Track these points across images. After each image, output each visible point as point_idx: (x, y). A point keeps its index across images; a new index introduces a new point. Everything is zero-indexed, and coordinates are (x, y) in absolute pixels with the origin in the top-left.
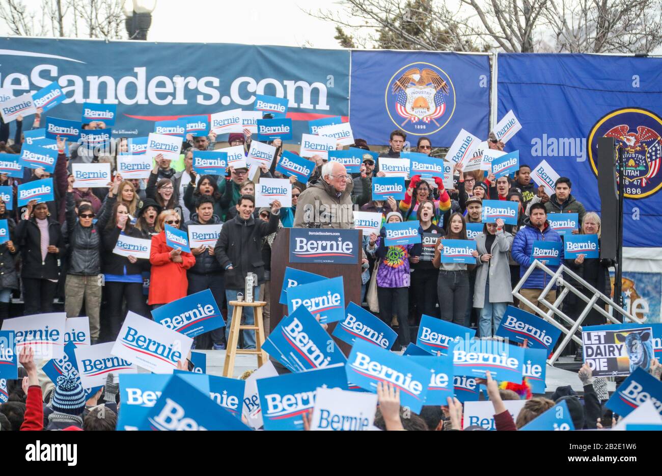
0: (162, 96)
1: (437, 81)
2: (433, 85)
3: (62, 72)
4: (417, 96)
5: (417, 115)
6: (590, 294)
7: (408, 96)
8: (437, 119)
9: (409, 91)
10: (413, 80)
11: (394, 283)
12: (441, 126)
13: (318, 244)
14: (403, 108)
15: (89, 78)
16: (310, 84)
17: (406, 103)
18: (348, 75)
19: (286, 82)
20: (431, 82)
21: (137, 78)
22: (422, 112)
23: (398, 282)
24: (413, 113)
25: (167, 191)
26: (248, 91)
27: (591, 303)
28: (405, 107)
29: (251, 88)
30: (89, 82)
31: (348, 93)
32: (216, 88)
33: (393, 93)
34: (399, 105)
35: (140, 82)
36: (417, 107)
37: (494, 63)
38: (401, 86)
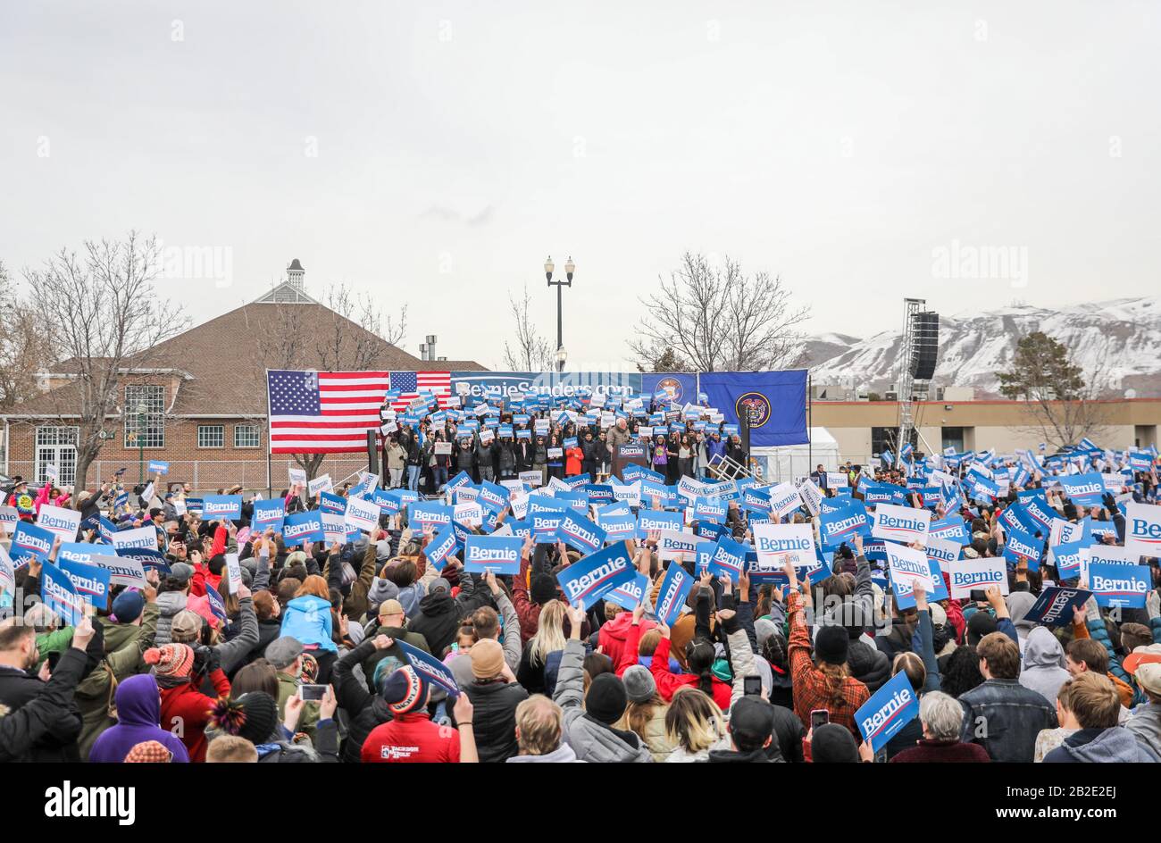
1: (676, 384)
2: (674, 386)
4: (668, 390)
6: (738, 467)
10: (666, 384)
18: (641, 383)
25: (571, 431)
27: (738, 470)
37: (698, 376)
38: (662, 386)
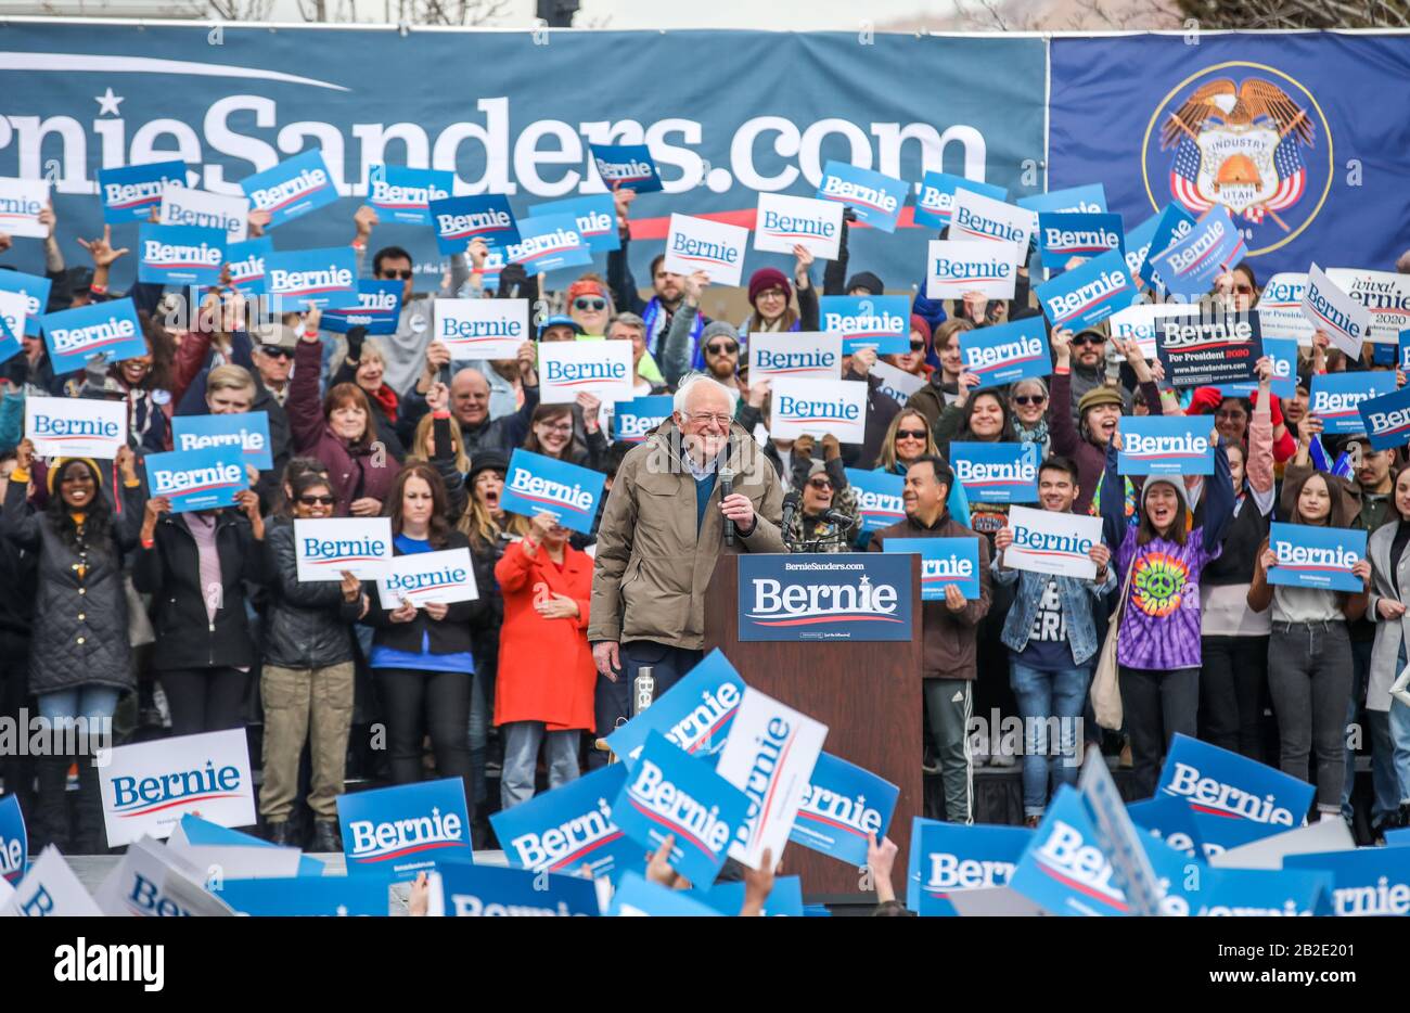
0: (551, 173)
1: (1283, 112)
2: (1271, 120)
3: (286, 116)
4: (1228, 152)
5: (1226, 202)
7: (1204, 153)
8: (1282, 213)
9: (1205, 140)
10: (1218, 110)
11: (1158, 658)
12: (1294, 229)
13: (809, 593)
14: (1189, 185)
15: (359, 130)
16: (941, 133)
17: (1197, 172)
18: (1043, 105)
19: (876, 128)
20: (1267, 113)
21: (485, 127)
22: (1241, 195)
23: (1169, 657)
24: (1218, 198)
26: (776, 154)
28: (1195, 183)
29: (784, 147)
30: (359, 140)
31: (1043, 151)
32: (692, 147)
33: (1163, 149)
34: (1179, 179)
35: (495, 138)
36: (1229, 182)
38: (1184, 127)
